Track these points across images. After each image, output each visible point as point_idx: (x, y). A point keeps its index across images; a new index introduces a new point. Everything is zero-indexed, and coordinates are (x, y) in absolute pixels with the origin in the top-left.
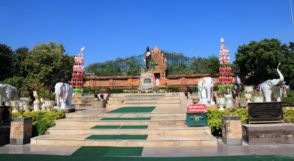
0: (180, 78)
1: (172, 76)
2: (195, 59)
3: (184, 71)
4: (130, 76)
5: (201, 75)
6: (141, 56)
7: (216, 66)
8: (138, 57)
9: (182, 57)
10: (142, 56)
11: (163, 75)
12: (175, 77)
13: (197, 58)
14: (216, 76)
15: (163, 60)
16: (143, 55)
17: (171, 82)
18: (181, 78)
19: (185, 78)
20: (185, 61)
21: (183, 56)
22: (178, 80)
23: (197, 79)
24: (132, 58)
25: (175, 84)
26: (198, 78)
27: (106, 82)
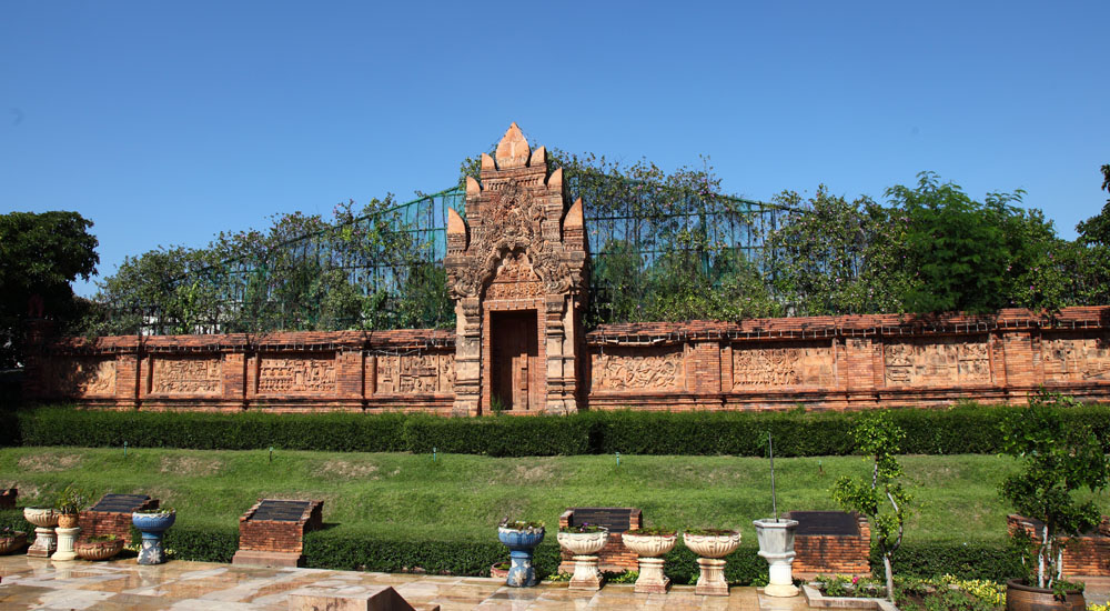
0: (687, 348)
1: (624, 329)
2: (798, 211)
3: (714, 296)
4: (352, 333)
5: (841, 326)
6: (430, 198)
7: (953, 260)
8: (414, 208)
9: (699, 195)
10: (438, 201)
11: (558, 323)
12: (644, 338)
13: (807, 199)
14: (950, 327)
15: (562, 220)
16: (443, 195)
17: (623, 375)
18: (692, 344)
19: (722, 345)
20: (726, 224)
21: (713, 189)
22: (672, 359)
23: (811, 351)
24: (374, 214)
25: (650, 389)
26: (813, 344)
27: (210, 371)
